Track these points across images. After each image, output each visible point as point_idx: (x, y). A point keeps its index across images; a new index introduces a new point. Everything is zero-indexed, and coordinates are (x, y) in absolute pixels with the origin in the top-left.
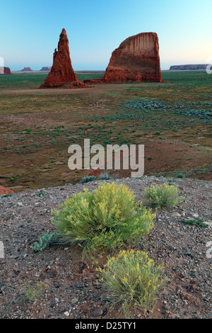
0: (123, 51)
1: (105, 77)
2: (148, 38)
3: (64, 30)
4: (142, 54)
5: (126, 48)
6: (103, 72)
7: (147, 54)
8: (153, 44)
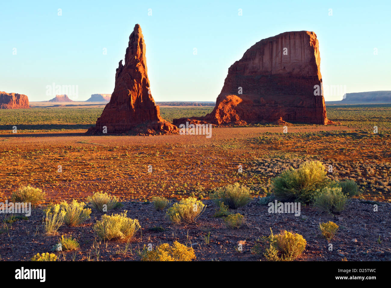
0: (251, 64)
1: (214, 112)
2: (298, 42)
3: (137, 27)
4: (288, 70)
5: (257, 61)
6: (211, 104)
7: (297, 71)
8: (307, 52)
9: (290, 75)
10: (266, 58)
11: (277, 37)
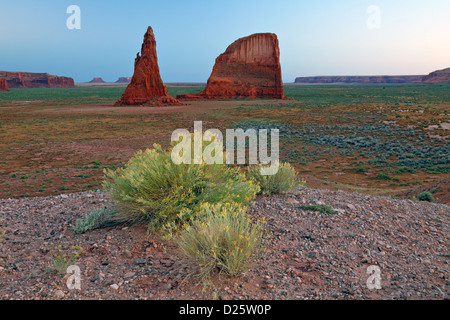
0: (231, 56)
1: (205, 90)
2: (264, 40)
3: (150, 29)
4: (257, 61)
5: (235, 54)
6: (203, 84)
7: (263, 61)
8: (271, 48)
9: (259, 64)
10: (242, 52)
11: (250, 37)
